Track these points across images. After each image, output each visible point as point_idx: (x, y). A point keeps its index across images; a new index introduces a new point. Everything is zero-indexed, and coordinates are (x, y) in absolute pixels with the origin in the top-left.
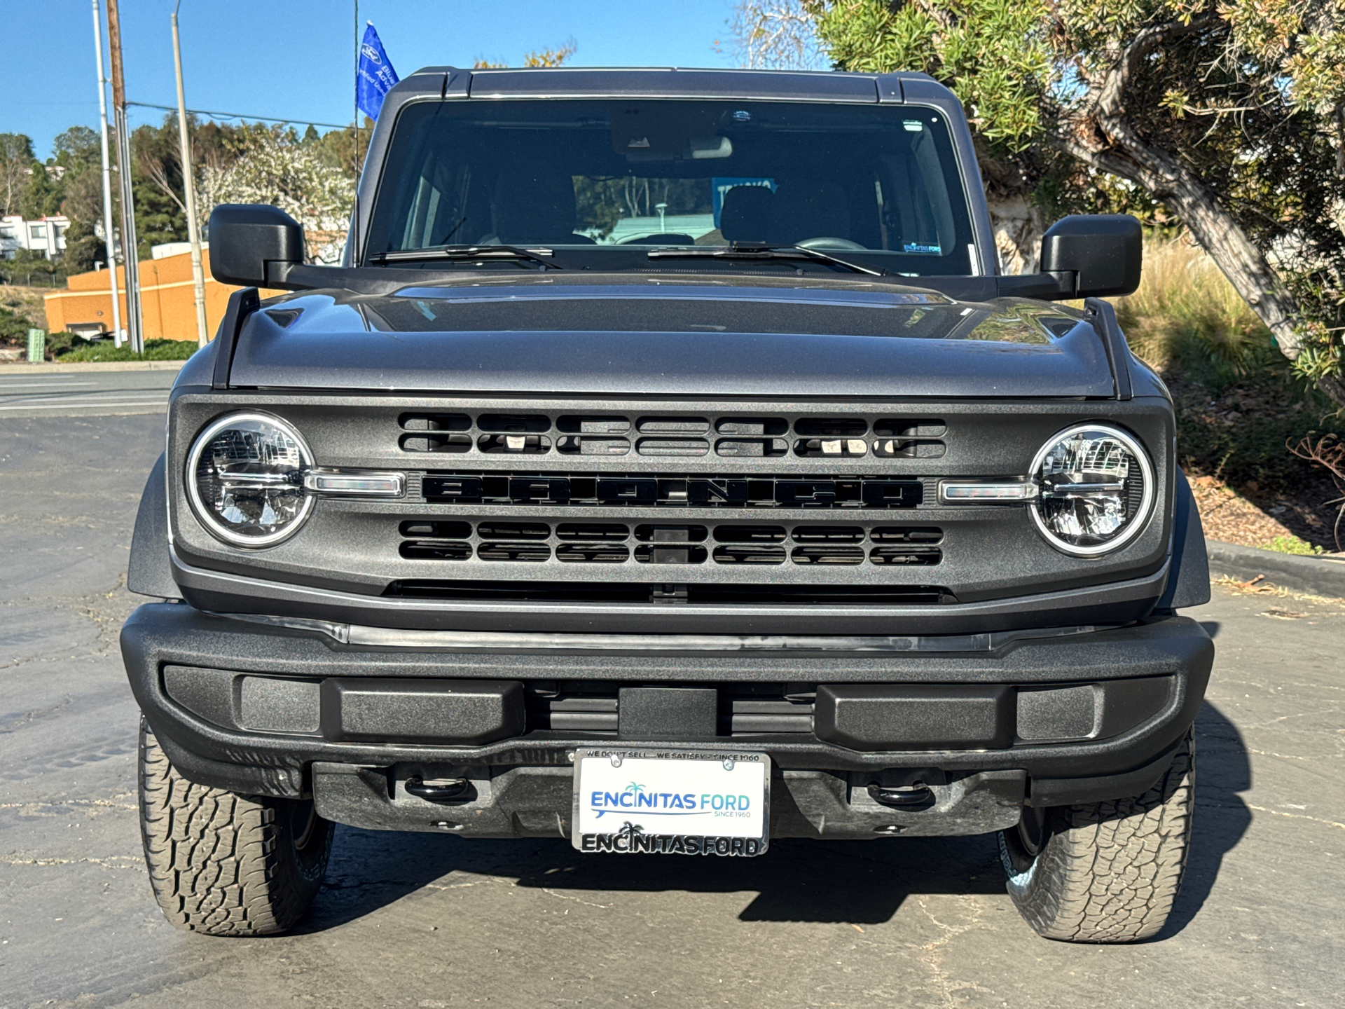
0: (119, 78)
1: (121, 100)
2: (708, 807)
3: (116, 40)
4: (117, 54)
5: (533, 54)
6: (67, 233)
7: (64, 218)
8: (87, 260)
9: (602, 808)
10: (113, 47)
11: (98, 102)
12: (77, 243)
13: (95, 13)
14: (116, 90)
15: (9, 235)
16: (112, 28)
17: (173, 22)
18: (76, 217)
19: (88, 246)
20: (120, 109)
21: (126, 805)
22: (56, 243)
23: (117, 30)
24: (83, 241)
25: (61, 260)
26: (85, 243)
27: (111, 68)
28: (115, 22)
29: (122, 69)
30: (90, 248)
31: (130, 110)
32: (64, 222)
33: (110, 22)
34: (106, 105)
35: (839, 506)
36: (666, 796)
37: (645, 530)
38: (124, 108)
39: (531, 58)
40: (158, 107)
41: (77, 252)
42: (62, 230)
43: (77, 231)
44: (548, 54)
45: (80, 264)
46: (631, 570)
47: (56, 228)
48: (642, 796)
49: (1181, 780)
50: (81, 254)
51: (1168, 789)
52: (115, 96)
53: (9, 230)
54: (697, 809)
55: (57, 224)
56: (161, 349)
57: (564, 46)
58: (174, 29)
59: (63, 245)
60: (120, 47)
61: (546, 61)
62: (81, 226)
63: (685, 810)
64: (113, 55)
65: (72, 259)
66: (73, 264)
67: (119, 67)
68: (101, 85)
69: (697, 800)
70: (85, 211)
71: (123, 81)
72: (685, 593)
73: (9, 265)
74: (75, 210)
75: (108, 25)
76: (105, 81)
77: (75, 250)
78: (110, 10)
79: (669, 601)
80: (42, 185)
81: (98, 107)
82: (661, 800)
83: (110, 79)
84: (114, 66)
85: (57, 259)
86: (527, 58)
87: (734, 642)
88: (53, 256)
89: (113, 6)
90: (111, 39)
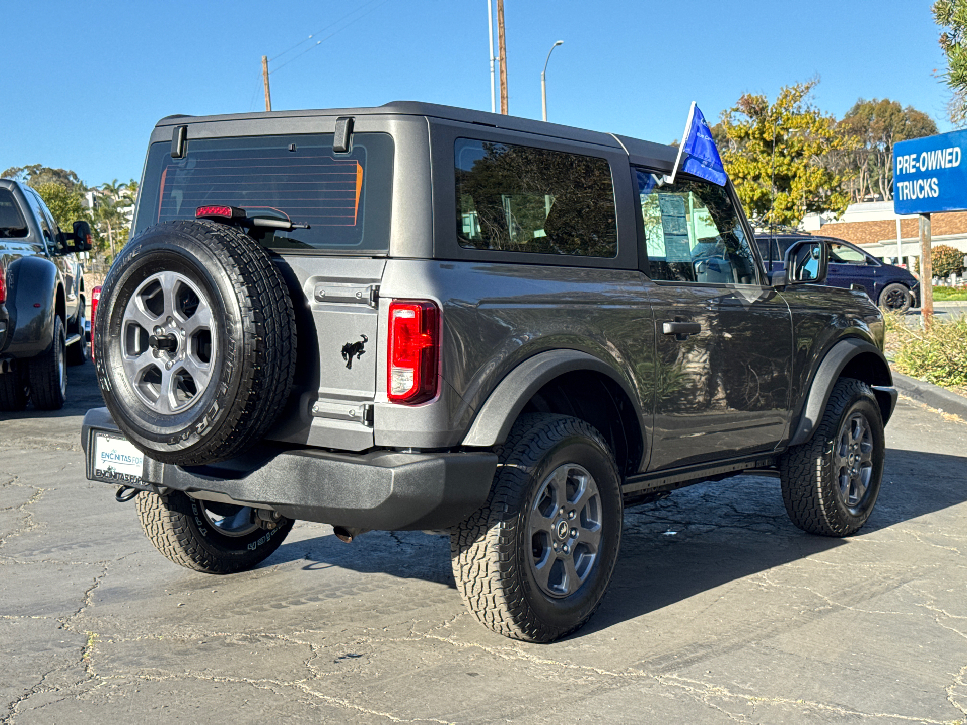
3: (505, 92)
4: (505, 101)
5: (787, 86)
10: (502, 97)
16: (502, 84)
17: (543, 78)
21: (296, 641)
23: (505, 86)
28: (505, 80)
33: (501, 80)
39: (785, 89)
44: (798, 85)
57: (811, 79)
58: (543, 82)
60: (507, 97)
61: (796, 91)
64: (502, 102)
75: (500, 82)
78: (502, 72)
86: (782, 89)
89: (504, 69)
90: (502, 91)
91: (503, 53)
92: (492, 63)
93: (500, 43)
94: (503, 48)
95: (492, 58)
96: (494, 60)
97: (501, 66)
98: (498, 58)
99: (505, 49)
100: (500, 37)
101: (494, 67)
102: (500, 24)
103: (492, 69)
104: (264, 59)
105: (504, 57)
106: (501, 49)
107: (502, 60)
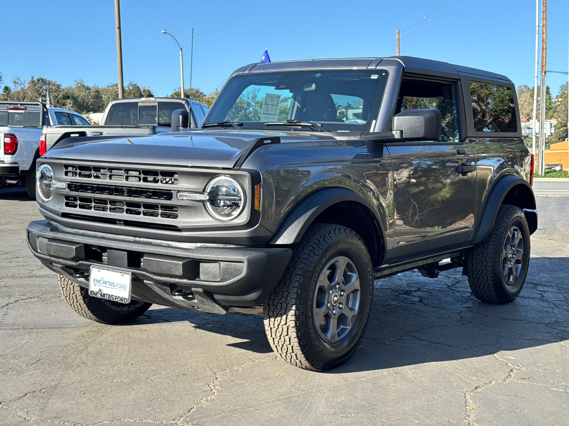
0: (544, 61)
1: (544, 70)
2: (117, 286)
3: (545, 46)
4: (544, 51)
6: (555, 126)
7: (555, 120)
8: (562, 138)
9: (96, 283)
10: (543, 49)
11: (534, 72)
12: (558, 130)
13: (537, 35)
14: (542, 66)
15: (531, 127)
16: (543, 40)
18: (559, 120)
19: (563, 132)
20: (543, 74)
22: (551, 131)
23: (545, 41)
24: (561, 129)
25: (552, 137)
26: (562, 131)
27: (541, 57)
28: (545, 38)
29: (546, 57)
30: (564, 133)
31: (547, 74)
32: (554, 122)
33: (543, 38)
34: (537, 73)
35: (153, 198)
36: (109, 282)
37: (113, 202)
38: (545, 73)
40: (560, 72)
41: (558, 134)
42: (553, 125)
43: (559, 125)
45: (559, 139)
46: (108, 214)
47: (551, 124)
48: (104, 282)
49: (292, 307)
50: (560, 135)
51: (288, 310)
52: (542, 69)
53: (531, 125)
54: (115, 287)
55: (551, 122)
56: (551, 174)
59: (553, 132)
60: (546, 48)
62: (561, 123)
63: (112, 287)
64: (543, 52)
65: (556, 137)
66: (556, 139)
67: (545, 56)
68: (536, 64)
69: (115, 284)
70: (564, 117)
71: (546, 62)
72: (123, 223)
73: (529, 139)
74: (560, 117)
76: (538, 63)
77: (557, 133)
78: (543, 33)
79: (120, 224)
80: (548, 106)
81: (535, 74)
82: (108, 283)
83: (540, 62)
84: (543, 56)
85: (550, 137)
87: (132, 239)
88: (549, 136)
89: (544, 31)
90: (543, 45)
91: (545, 21)
92: (537, 28)
93: (543, 16)
94: (545, 19)
95: (537, 25)
96: (539, 26)
97: (543, 29)
98: (541, 25)
99: (546, 19)
100: (543, 12)
101: (538, 30)
102: (543, 4)
103: (537, 32)
104: (397, 31)
105: (545, 24)
106: (543, 19)
107: (543, 26)
